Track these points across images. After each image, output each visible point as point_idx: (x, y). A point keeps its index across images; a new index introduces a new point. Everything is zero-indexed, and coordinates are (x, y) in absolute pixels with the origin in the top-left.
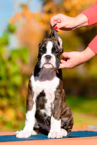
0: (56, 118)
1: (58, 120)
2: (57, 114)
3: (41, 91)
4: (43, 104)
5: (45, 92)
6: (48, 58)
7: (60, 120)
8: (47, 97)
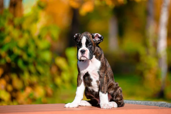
0: (103, 92)
1: (106, 94)
2: (104, 89)
3: (86, 73)
4: (89, 82)
5: (89, 73)
6: (83, 52)
7: (107, 94)
8: (92, 77)
